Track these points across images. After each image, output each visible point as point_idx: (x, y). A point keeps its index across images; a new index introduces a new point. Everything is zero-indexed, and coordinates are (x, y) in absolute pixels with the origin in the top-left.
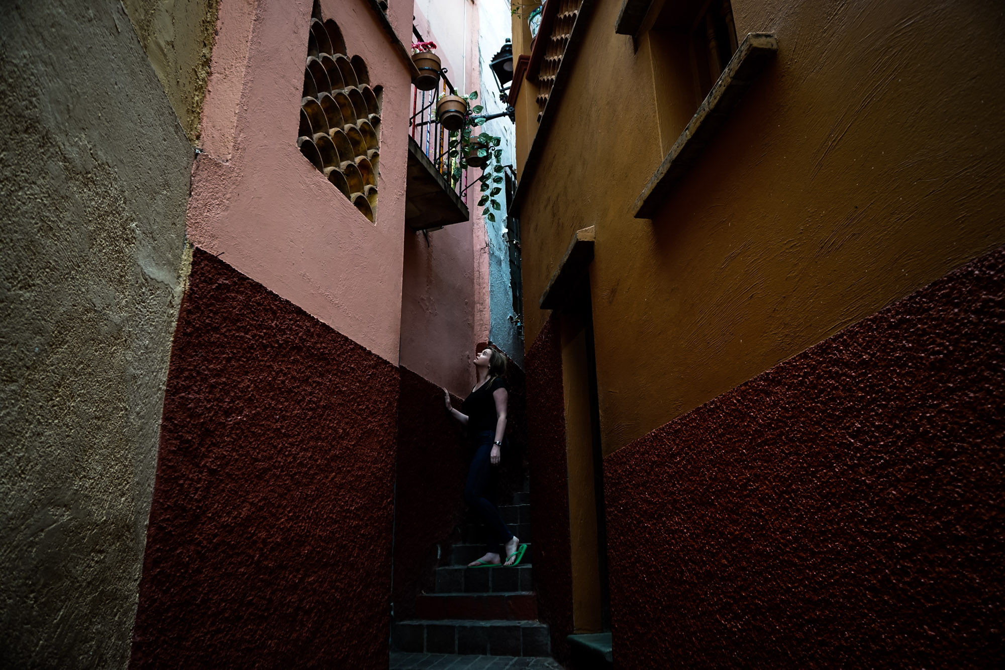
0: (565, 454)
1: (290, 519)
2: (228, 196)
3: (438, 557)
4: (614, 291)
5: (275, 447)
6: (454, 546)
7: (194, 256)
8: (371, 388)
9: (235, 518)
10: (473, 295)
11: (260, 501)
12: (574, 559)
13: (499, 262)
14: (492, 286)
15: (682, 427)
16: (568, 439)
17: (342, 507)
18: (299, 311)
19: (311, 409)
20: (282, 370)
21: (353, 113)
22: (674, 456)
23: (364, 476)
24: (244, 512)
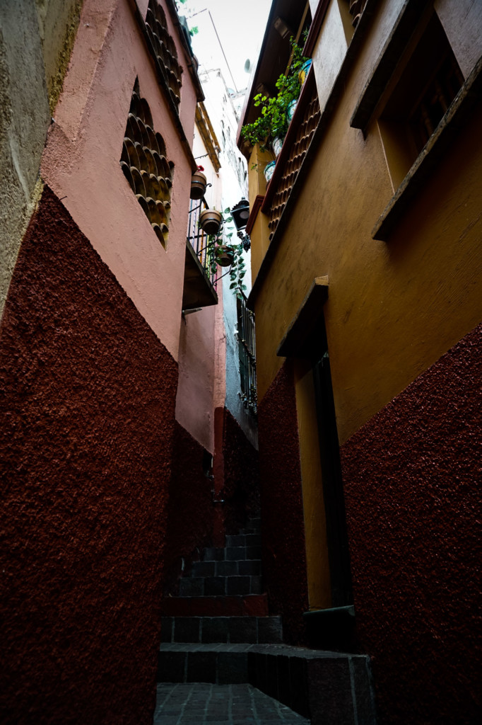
0: (298, 462)
1: (96, 438)
2: (72, 165)
3: (182, 569)
4: (348, 313)
5: (90, 373)
6: (194, 562)
7: (44, 189)
8: (159, 368)
9: (54, 412)
10: (214, 372)
11: (74, 409)
12: (308, 548)
13: (232, 352)
14: (227, 367)
15: (425, 380)
16: (301, 451)
17: (134, 450)
18: (113, 277)
19: (117, 358)
20: (98, 315)
21: (155, 169)
22: (418, 407)
23: (151, 434)
24: (62, 412)
